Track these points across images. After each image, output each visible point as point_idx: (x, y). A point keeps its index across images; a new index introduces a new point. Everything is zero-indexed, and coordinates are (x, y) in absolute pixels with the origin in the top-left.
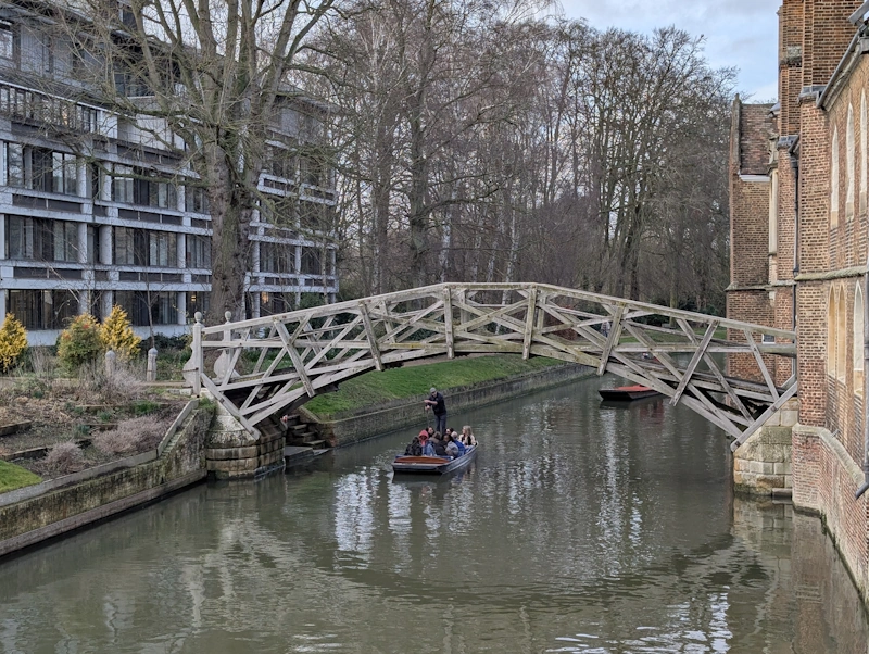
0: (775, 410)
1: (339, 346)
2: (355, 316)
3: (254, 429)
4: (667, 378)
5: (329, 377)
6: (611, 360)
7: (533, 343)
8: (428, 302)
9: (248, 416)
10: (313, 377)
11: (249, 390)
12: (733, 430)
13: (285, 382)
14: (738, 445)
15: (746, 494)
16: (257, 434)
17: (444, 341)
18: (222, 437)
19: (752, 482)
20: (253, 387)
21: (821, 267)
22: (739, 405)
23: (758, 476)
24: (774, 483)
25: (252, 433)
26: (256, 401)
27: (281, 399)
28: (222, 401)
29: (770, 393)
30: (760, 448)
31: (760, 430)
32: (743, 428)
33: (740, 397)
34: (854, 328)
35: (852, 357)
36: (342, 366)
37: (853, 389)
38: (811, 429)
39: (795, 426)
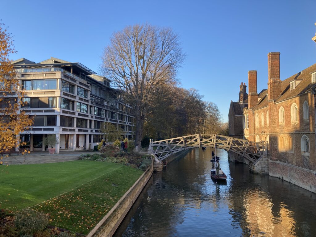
0: (261, 158)
1: (178, 145)
2: (181, 140)
4: (241, 152)
5: (176, 151)
8: (195, 137)
9: (160, 159)
10: (173, 152)
11: (160, 154)
12: (253, 161)
13: (168, 152)
14: (255, 164)
15: (257, 174)
16: (162, 162)
18: (156, 163)
19: (258, 171)
22: (254, 156)
23: (260, 170)
24: (263, 172)
26: (161, 157)
27: (167, 156)
28: (155, 156)
29: (260, 155)
30: (260, 165)
31: (259, 161)
32: (255, 161)
33: (255, 155)
34: (301, 143)
35: (299, 148)
36: (179, 149)
37: (301, 154)
38: (275, 161)
39: (270, 161)
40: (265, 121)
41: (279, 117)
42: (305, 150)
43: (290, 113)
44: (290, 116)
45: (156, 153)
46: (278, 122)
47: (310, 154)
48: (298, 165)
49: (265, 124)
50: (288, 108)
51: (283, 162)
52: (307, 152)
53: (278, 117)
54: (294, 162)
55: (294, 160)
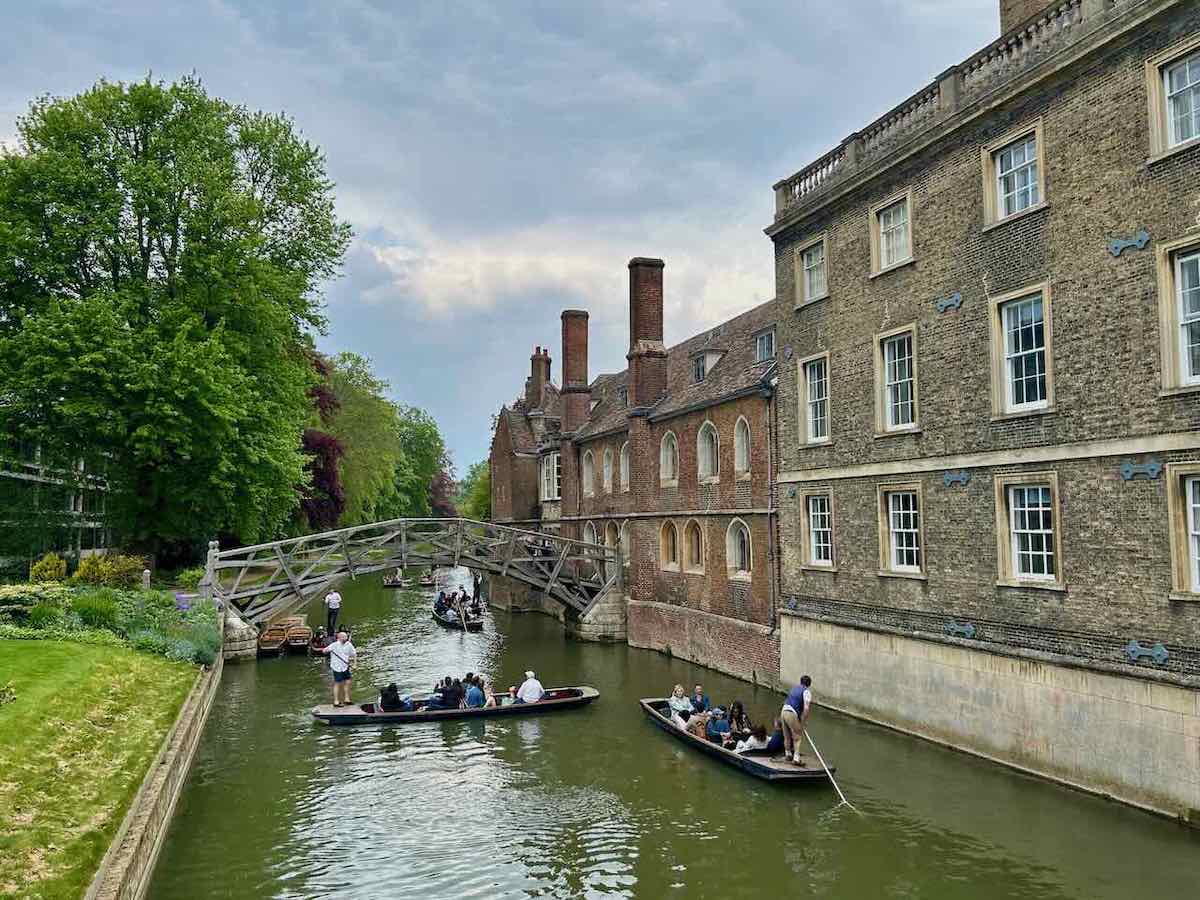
3: (255, 627)
6: (510, 566)
7: (461, 557)
9: (250, 618)
10: (302, 587)
11: (252, 598)
12: (579, 606)
14: (584, 616)
16: (257, 630)
18: (236, 633)
19: (595, 637)
20: (256, 595)
22: (583, 589)
23: (598, 634)
26: (258, 605)
29: (600, 584)
30: (600, 617)
31: (597, 605)
32: (585, 605)
34: (727, 543)
35: (722, 559)
36: (326, 578)
37: (726, 577)
38: (645, 603)
39: (631, 602)
40: (616, 476)
41: (661, 463)
42: (738, 566)
43: (696, 453)
44: (695, 459)
45: (233, 597)
46: (658, 479)
47: (753, 577)
48: (717, 610)
49: (616, 485)
50: (689, 435)
51: (672, 603)
52: (743, 568)
53: (658, 463)
54: (705, 603)
55: (706, 595)
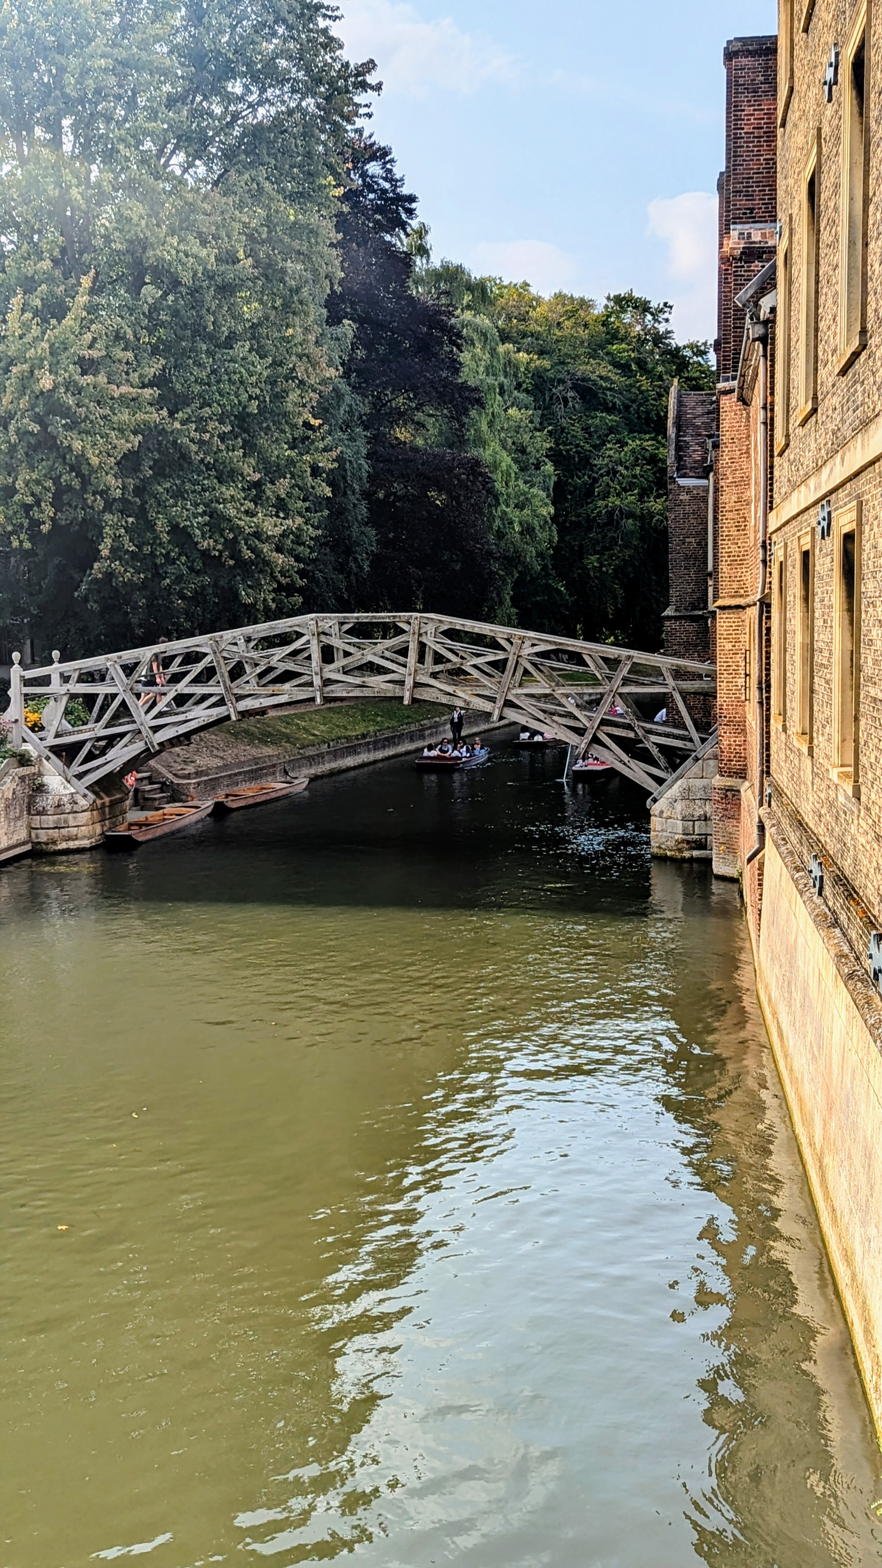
1: (187, 691)
2: (205, 655)
3: (87, 792)
5: (176, 728)
6: (508, 704)
7: (417, 685)
8: (291, 637)
9: (80, 776)
11: (81, 744)
13: (124, 734)
14: (655, 801)
15: (661, 859)
16: (91, 796)
17: (311, 684)
18: (47, 802)
20: (85, 742)
21: (742, 591)
22: (656, 751)
23: (677, 837)
24: (694, 845)
25: (85, 796)
26: (90, 757)
27: (120, 754)
28: (48, 758)
29: (691, 740)
30: (679, 804)
31: (679, 782)
33: (658, 745)
36: (190, 715)
39: (715, 779)
45: (52, 741)
